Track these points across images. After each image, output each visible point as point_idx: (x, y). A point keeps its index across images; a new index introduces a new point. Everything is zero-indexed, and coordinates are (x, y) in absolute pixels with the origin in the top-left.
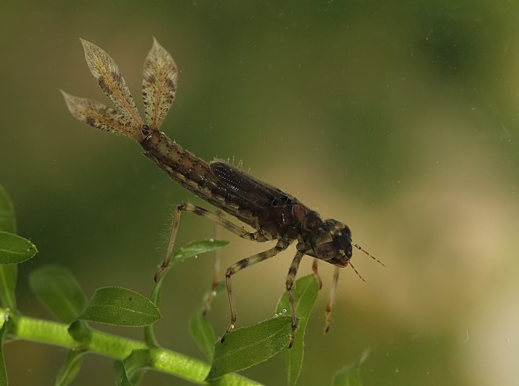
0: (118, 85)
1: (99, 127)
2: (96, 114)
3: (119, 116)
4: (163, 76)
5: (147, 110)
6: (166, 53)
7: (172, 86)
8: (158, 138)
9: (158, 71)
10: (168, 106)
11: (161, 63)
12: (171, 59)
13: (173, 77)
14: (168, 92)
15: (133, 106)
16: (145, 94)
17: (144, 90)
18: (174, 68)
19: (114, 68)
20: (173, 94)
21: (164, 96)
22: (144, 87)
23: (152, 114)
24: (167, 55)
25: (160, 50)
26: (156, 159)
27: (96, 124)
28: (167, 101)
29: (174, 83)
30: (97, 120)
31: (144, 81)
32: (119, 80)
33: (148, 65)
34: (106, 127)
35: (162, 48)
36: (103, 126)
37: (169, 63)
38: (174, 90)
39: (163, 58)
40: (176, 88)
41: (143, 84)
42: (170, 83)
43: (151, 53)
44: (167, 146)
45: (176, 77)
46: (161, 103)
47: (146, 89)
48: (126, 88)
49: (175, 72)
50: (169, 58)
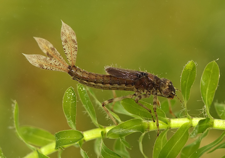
0: (54, 52)
1: (47, 69)
2: (43, 62)
3: (54, 61)
4: (70, 38)
5: (68, 57)
6: (68, 26)
7: (75, 42)
8: (75, 69)
9: (68, 36)
10: (76, 53)
11: (67, 32)
12: (71, 29)
13: (74, 38)
14: (74, 46)
15: (62, 59)
16: (65, 49)
17: (63, 47)
18: (74, 34)
19: (51, 46)
20: (76, 46)
21: (73, 48)
22: (63, 46)
23: (70, 58)
24: (69, 27)
25: (65, 25)
26: (77, 79)
27: (44, 67)
28: (75, 50)
29: (76, 40)
30: (44, 65)
31: (62, 42)
32: (54, 50)
33: (62, 34)
34: (50, 68)
35: (66, 25)
36: (48, 68)
37: (71, 31)
38: (76, 44)
39: (68, 29)
40: (77, 43)
41: (63, 44)
42: (74, 41)
43: (62, 28)
44: (81, 72)
45: (76, 37)
46: (72, 52)
47: (65, 46)
48: (58, 52)
49: (74, 35)
50: (70, 28)
